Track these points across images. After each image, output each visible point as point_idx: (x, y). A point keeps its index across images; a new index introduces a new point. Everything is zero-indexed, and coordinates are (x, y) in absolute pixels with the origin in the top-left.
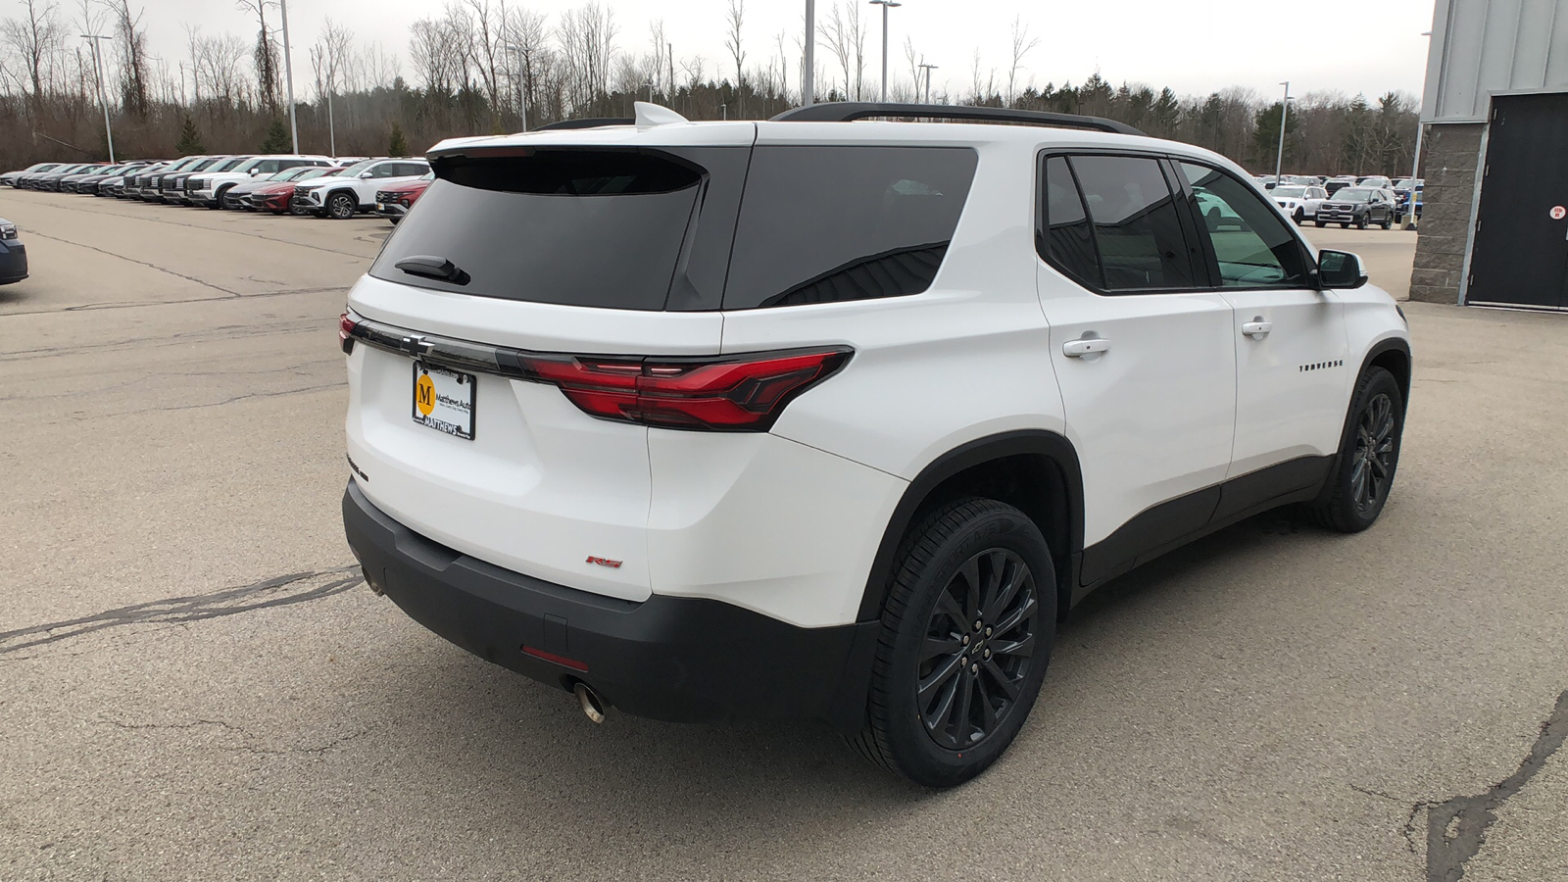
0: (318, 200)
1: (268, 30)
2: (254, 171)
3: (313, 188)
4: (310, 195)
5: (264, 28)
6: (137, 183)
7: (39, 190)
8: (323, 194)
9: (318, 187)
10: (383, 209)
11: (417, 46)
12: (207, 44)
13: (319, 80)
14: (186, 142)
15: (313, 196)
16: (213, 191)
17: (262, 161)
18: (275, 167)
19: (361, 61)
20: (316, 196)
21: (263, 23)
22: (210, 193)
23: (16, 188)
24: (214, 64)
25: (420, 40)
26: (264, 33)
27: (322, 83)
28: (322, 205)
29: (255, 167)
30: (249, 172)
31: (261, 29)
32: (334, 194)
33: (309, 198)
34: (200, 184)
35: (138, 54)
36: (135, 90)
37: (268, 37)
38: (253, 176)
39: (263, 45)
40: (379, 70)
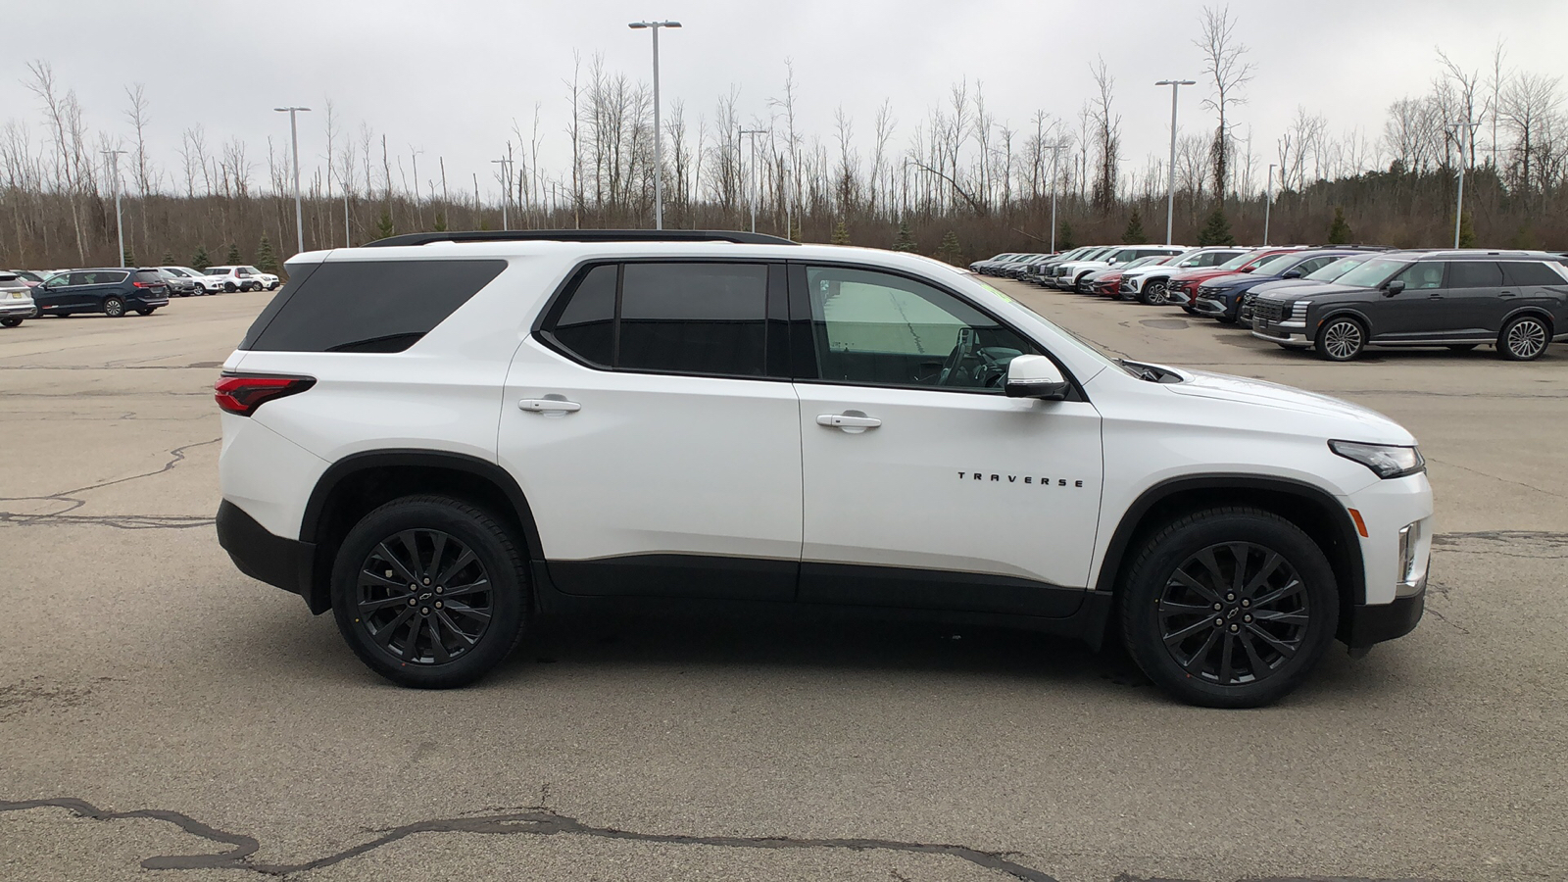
0: (1136, 287)
1: (1226, 126)
2: (1113, 260)
3: (1133, 276)
4: (1130, 282)
5: (1223, 124)
6: (1042, 271)
7: (996, 276)
8: (1141, 281)
9: (1138, 275)
10: (1168, 296)
11: (1393, 128)
12: (1187, 142)
13: (1283, 169)
14: (1131, 232)
15: (1132, 283)
16: (1074, 278)
17: (1121, 251)
18: (1133, 256)
19: (1339, 148)
20: (1134, 284)
21: (1222, 119)
22: (1071, 279)
23: (980, 273)
24: (1191, 159)
25: (1396, 123)
26: (1222, 128)
27: (1286, 172)
28: (1139, 291)
29: (1113, 257)
30: (1107, 261)
31: (1220, 124)
32: (1151, 281)
33: (1129, 285)
34: (1064, 272)
35: (1111, 157)
36: (1106, 187)
37: (1225, 133)
38: (1110, 264)
39: (1220, 140)
40: (1357, 154)
